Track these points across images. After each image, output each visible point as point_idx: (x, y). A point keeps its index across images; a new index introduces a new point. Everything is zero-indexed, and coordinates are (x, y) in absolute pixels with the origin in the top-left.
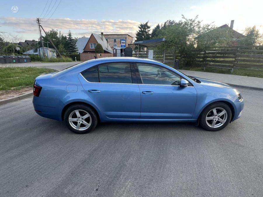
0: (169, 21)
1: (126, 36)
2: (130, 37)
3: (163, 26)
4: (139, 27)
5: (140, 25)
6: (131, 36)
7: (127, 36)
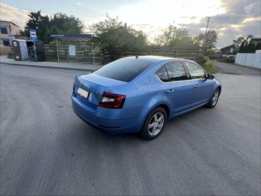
0: (60, 13)
1: (10, 23)
2: (15, 26)
3: (53, 18)
4: (29, 16)
5: (31, 13)
6: (18, 25)
7: (11, 25)
